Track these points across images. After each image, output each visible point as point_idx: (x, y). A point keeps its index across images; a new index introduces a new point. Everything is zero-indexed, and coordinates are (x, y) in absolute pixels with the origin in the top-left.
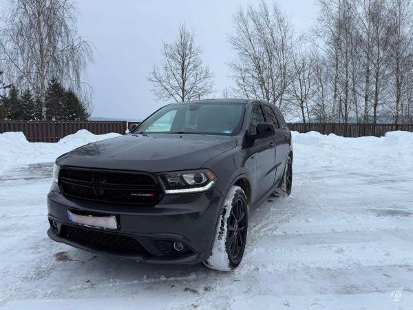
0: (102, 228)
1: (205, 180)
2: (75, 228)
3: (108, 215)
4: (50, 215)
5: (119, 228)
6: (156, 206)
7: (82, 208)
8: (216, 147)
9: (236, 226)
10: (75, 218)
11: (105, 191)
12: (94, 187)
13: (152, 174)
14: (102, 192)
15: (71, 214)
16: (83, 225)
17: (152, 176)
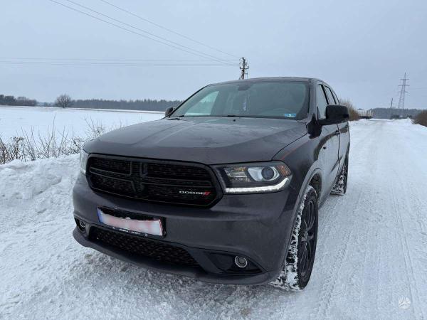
0: (142, 234)
1: (276, 175)
2: (107, 231)
3: (151, 218)
4: (76, 212)
5: (165, 236)
6: (213, 209)
7: (116, 208)
8: (284, 133)
9: (306, 234)
10: (107, 220)
11: (145, 185)
12: (132, 182)
13: (208, 166)
14: (142, 187)
15: (102, 213)
16: (117, 229)
17: (208, 168)
